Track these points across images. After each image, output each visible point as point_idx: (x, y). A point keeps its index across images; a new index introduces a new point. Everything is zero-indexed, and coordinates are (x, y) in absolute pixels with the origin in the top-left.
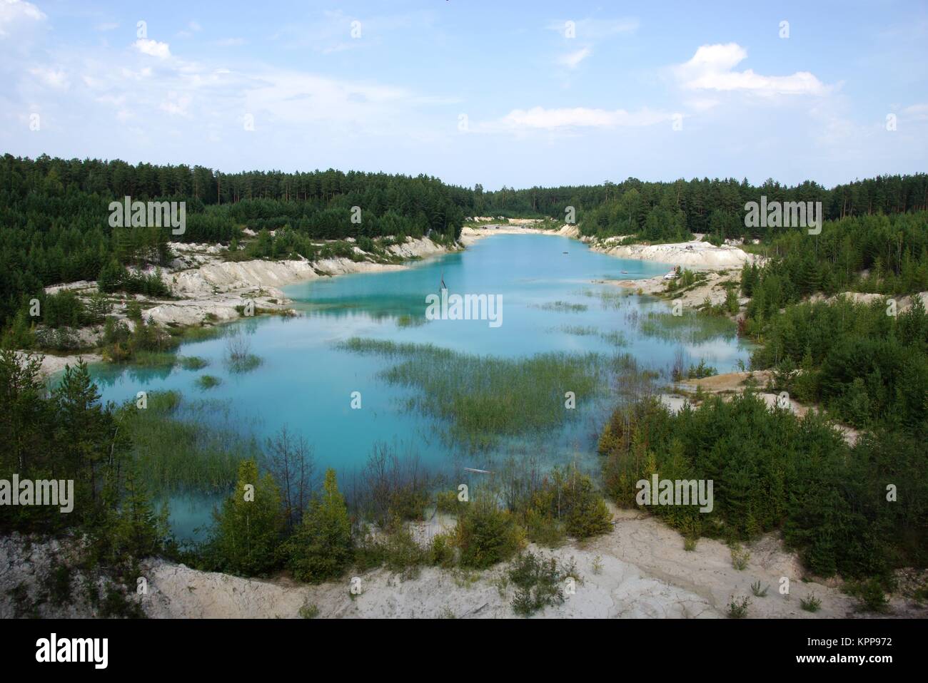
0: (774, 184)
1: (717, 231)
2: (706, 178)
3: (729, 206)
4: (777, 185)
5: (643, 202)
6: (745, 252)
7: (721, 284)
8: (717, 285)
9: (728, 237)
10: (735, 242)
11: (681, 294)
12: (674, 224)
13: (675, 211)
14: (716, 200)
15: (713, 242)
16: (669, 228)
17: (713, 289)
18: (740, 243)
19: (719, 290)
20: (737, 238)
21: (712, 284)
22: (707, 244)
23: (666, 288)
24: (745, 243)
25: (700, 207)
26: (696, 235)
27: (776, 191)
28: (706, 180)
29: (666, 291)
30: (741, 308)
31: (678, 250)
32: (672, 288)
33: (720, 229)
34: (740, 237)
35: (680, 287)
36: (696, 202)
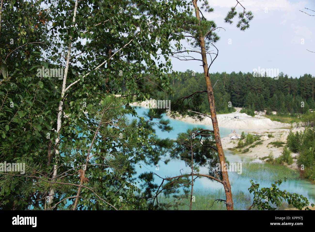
0: (284, 76)
1: (250, 106)
2: (240, 72)
3: (257, 90)
4: (286, 77)
5: (202, 87)
6: (271, 120)
7: (272, 143)
8: (269, 144)
9: (256, 110)
10: (261, 113)
11: (248, 150)
12: (223, 101)
13: (223, 93)
14: (248, 86)
15: (249, 114)
16: (219, 103)
17: (267, 147)
18: (264, 113)
19: (272, 147)
20: (262, 110)
21: (265, 143)
22: (245, 115)
23: (236, 145)
24: (267, 113)
25: (238, 90)
26: (235, 108)
27: (285, 80)
28: (240, 73)
29: (237, 148)
30: (294, 160)
31: (229, 119)
32: (240, 146)
33: (251, 105)
34: (264, 110)
35: (246, 145)
36: (235, 87)
